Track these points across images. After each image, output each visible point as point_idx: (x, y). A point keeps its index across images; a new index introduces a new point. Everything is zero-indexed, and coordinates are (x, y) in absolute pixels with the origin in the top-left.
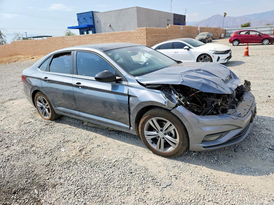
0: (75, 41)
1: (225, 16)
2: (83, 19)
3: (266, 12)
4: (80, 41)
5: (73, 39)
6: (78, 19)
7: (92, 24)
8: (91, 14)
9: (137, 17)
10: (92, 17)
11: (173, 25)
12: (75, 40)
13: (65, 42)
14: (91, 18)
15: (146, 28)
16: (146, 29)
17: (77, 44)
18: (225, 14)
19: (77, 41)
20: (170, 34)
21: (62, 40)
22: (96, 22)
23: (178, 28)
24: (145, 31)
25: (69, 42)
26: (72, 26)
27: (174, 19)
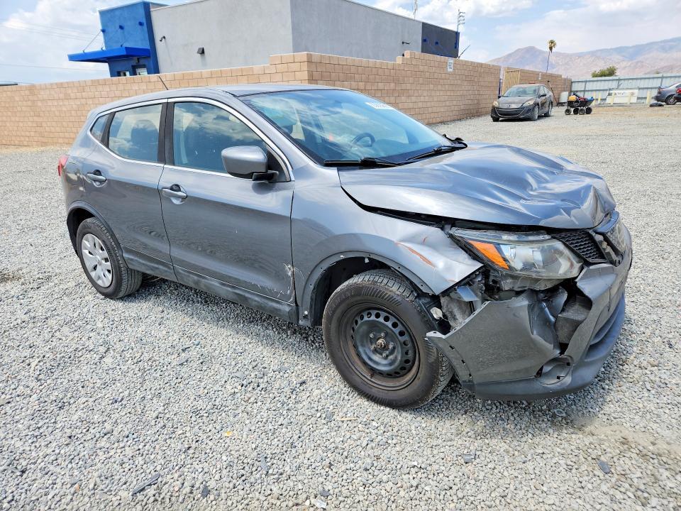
0: (66, 103)
1: (551, 48)
2: (118, 27)
3: (648, 44)
4: (83, 101)
5: (62, 96)
6: (103, 31)
7: (146, 46)
8: (142, 11)
9: (293, 22)
10: (144, 21)
11: (418, 52)
12: (67, 97)
13: (40, 104)
14: (141, 24)
15: (309, 56)
16: (310, 62)
17: (73, 112)
18: (552, 44)
19: (72, 102)
20: (408, 87)
21: (31, 98)
22: (158, 37)
23: (436, 64)
24: (305, 67)
25: (50, 103)
26: (80, 52)
27: (424, 41)
